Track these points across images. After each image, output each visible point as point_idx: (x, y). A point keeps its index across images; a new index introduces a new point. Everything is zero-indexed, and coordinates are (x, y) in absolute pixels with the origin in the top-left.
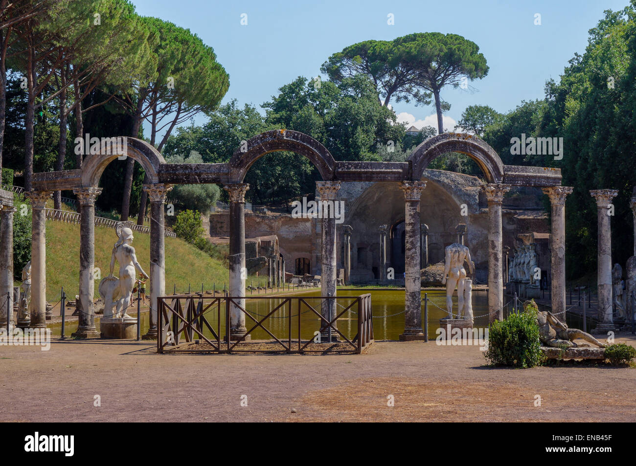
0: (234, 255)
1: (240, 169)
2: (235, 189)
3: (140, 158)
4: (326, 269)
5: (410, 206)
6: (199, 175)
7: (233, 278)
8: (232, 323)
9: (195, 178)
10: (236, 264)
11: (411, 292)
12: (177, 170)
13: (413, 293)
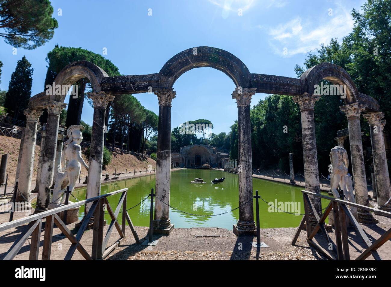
0: (161, 152)
1: (169, 78)
2: (163, 94)
3: (89, 74)
4: (245, 165)
5: (308, 114)
6: (134, 84)
7: (159, 173)
8: (157, 215)
9: (130, 87)
10: (163, 159)
11: (315, 186)
12: (116, 80)
13: (316, 187)
